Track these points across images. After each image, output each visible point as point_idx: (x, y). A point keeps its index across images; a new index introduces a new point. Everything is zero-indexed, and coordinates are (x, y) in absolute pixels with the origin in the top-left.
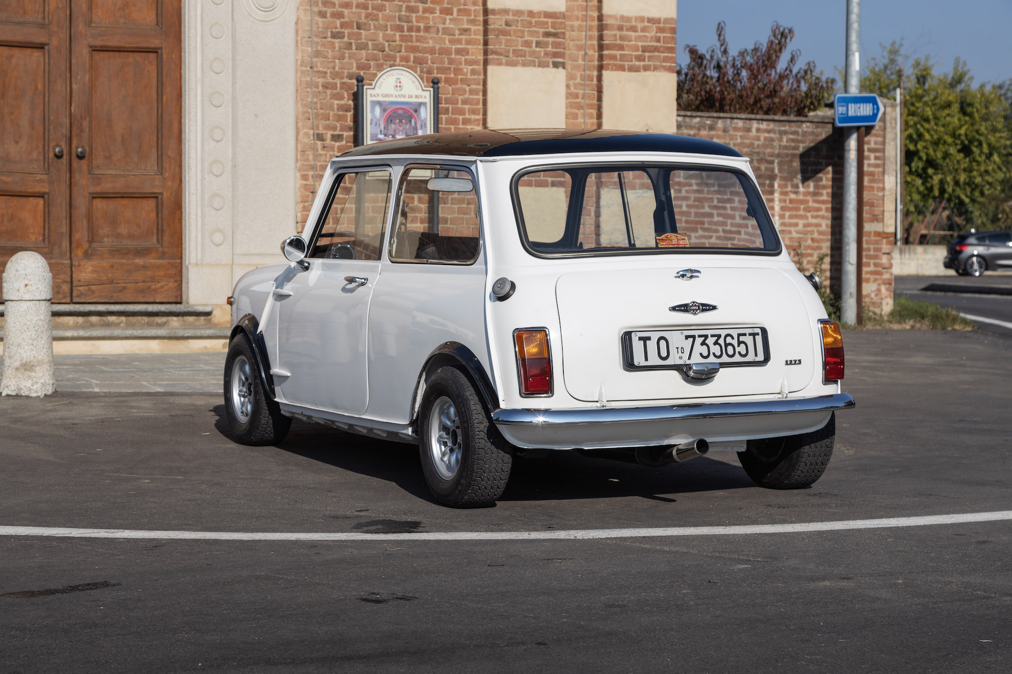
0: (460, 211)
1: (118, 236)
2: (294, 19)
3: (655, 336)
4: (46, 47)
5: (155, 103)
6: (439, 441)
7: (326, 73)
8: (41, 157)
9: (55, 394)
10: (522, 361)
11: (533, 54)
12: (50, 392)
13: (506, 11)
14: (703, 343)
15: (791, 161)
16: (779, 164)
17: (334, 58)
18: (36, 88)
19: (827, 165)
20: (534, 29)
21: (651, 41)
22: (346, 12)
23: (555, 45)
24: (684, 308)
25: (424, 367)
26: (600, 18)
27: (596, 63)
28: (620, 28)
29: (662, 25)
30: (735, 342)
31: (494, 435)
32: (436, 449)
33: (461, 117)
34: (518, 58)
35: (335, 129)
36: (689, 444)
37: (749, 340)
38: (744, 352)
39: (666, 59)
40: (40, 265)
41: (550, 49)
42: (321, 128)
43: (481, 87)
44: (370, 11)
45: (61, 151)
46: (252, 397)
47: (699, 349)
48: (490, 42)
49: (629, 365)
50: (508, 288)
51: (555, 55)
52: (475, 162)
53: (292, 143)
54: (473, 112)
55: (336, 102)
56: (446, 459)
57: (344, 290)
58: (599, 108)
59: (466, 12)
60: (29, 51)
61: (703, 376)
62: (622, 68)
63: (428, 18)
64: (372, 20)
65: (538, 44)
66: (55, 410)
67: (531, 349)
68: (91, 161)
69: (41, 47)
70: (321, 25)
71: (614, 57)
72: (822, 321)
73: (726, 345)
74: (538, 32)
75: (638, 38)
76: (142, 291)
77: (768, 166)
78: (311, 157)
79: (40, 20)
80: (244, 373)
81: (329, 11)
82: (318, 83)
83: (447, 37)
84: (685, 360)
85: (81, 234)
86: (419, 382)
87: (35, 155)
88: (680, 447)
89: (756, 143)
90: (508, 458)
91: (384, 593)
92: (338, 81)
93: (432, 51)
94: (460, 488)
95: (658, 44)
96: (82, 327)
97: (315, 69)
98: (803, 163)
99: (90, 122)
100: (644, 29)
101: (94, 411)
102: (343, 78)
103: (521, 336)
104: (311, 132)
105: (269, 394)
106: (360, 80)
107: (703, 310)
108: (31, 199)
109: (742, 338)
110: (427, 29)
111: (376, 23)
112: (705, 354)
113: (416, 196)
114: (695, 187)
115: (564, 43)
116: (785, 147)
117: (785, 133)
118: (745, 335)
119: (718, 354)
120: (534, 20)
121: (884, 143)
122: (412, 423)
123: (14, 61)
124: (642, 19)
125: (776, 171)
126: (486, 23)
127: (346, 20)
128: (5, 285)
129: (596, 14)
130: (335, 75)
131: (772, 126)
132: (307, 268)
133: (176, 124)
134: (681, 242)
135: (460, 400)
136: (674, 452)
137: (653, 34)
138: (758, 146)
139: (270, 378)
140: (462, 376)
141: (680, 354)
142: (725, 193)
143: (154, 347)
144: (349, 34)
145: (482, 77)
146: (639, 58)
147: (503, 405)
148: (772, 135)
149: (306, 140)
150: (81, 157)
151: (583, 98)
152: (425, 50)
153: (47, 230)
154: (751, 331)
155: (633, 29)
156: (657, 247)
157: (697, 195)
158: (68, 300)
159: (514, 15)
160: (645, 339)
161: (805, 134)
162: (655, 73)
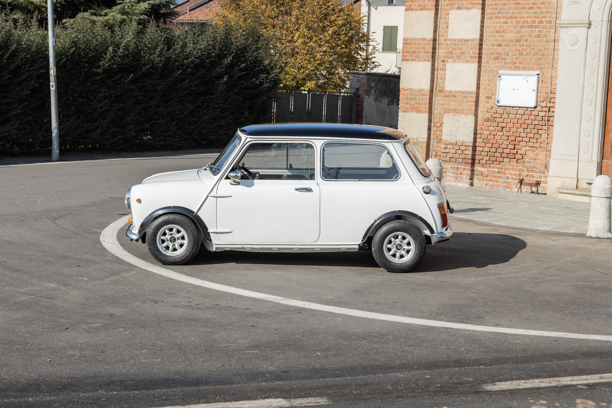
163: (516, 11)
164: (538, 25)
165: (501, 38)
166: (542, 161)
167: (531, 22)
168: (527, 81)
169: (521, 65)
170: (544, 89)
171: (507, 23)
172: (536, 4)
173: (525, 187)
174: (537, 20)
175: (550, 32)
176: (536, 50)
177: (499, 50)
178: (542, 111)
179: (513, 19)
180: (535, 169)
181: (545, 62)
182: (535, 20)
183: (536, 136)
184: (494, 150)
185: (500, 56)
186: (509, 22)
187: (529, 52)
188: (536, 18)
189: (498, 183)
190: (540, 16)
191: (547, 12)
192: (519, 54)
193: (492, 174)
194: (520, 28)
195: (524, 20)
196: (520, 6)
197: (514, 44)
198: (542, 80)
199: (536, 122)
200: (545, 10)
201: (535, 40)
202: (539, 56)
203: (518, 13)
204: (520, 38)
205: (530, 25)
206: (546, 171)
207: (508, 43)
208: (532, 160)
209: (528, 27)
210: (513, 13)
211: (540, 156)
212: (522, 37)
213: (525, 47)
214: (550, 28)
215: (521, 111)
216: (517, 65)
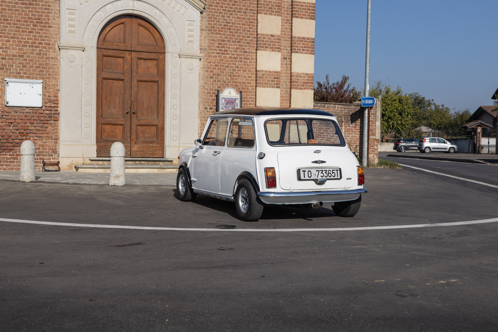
0: (248, 131)
1: (145, 137)
2: (199, 73)
3: (307, 170)
4: (124, 80)
5: (156, 97)
6: (241, 201)
7: (208, 89)
8: (122, 113)
9: (126, 185)
10: (267, 177)
11: (270, 84)
12: (124, 184)
13: (262, 71)
14: (322, 173)
15: (348, 117)
16: (344, 118)
17: (211, 84)
18: (121, 92)
19: (359, 118)
20: (271, 76)
21: (306, 80)
22: (214, 70)
23: (277, 81)
24: (316, 162)
25: (237, 179)
26: (291, 73)
27: (289, 87)
28: (297, 76)
29: (309, 76)
30: (331, 173)
31: (258, 200)
32: (241, 203)
33: (248, 103)
34: (266, 85)
35: (210, 106)
36: (317, 203)
37: (335, 172)
38: (334, 176)
39: (310, 86)
40: (121, 146)
41: (276, 82)
42: (206, 106)
43: (255, 94)
44: (221, 70)
45: (128, 112)
46: (185, 187)
47: (320, 174)
48: (257, 80)
49: (299, 179)
50: (263, 155)
51: (277, 84)
52: (253, 117)
53: (198, 110)
54: (252, 101)
55: (211, 98)
56: (243, 206)
57: (213, 155)
58: (290, 100)
59: (251, 71)
60: (119, 81)
61: (321, 183)
62: (297, 89)
63: (239, 73)
64: (222, 73)
65: (272, 81)
66: (125, 190)
67: (270, 174)
68: (137, 115)
69: (122, 80)
70: (207, 75)
71: (295, 85)
72: (358, 166)
73: (329, 173)
74: (272, 77)
75: (302, 80)
76: (152, 154)
77: (341, 118)
78: (203, 114)
79: (122, 72)
80: (183, 179)
81: (209, 70)
82: (206, 92)
83: (245, 78)
84: (316, 178)
85: (134, 137)
86: (236, 183)
87: (120, 113)
88: (314, 204)
89: (337, 111)
90: (262, 207)
91: (225, 247)
92: (212, 92)
93: (240, 83)
94: (248, 215)
95: (308, 81)
96: (134, 165)
97: (205, 88)
98: (351, 118)
99: (137, 103)
100: (304, 77)
101: (137, 190)
102: (213, 91)
103: (267, 170)
104: (203, 107)
105: (190, 186)
106: (218, 91)
107: (322, 163)
108: (119, 126)
109: (333, 171)
110: (239, 76)
111: (223, 74)
112: (322, 176)
113: (235, 126)
114: (319, 125)
115: (280, 81)
116: (346, 113)
117: (346, 108)
118: (334, 170)
119: (326, 176)
120: (271, 74)
121: (376, 112)
122: (233, 196)
123: (114, 84)
124: (303, 74)
125: (343, 120)
126: (256, 74)
127: (214, 73)
128: (111, 152)
129: (289, 72)
130: (211, 90)
131: (342, 106)
132: (202, 148)
133: (163, 104)
134: (315, 142)
135: (248, 189)
136: (312, 205)
137: (307, 78)
138: (338, 112)
139: (191, 181)
140: (249, 181)
141: (315, 176)
142: (328, 126)
143: (155, 171)
144: (215, 77)
145: (255, 91)
146: (302, 86)
147: (261, 191)
148: (342, 109)
149: (202, 109)
150: (134, 113)
151: (285, 97)
152: (238, 82)
153: (123, 135)
154: (336, 169)
155: (301, 77)
156: (308, 143)
157: (319, 127)
158: (130, 156)
159: (265, 72)
160: (304, 171)
161: (352, 109)
162: (307, 90)
163: (18, 33)
164: (38, 45)
165: (4, 53)
166: (49, 147)
167: (32, 43)
168: (32, 87)
169: (25, 75)
170: (47, 93)
171: (10, 41)
172: (35, 29)
173: (38, 167)
174: (37, 42)
175: (49, 52)
176: (38, 64)
177: (4, 63)
178: (46, 110)
179: (14, 39)
180: (44, 153)
181: (46, 74)
182: (35, 41)
183: (43, 129)
184: (5, 141)
185: (4, 67)
186: (11, 41)
187: (32, 65)
188: (36, 40)
189: (11, 167)
190: (40, 38)
191: (46, 37)
192: (23, 66)
193: (5, 160)
194: (22, 47)
195: (25, 40)
196: (21, 30)
197: (17, 59)
198: (46, 87)
199: (42, 119)
200: (44, 35)
201: (36, 57)
202: (41, 69)
203: (19, 35)
204: (23, 54)
205: (31, 44)
206: (53, 154)
207: (11, 57)
208: (41, 147)
209: (29, 46)
210: (14, 34)
211: (47, 143)
212: (24, 53)
213: (27, 61)
214: (49, 48)
215: (27, 110)
216: (22, 74)
